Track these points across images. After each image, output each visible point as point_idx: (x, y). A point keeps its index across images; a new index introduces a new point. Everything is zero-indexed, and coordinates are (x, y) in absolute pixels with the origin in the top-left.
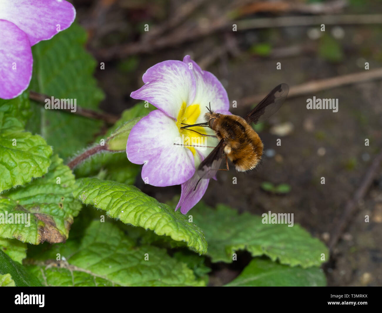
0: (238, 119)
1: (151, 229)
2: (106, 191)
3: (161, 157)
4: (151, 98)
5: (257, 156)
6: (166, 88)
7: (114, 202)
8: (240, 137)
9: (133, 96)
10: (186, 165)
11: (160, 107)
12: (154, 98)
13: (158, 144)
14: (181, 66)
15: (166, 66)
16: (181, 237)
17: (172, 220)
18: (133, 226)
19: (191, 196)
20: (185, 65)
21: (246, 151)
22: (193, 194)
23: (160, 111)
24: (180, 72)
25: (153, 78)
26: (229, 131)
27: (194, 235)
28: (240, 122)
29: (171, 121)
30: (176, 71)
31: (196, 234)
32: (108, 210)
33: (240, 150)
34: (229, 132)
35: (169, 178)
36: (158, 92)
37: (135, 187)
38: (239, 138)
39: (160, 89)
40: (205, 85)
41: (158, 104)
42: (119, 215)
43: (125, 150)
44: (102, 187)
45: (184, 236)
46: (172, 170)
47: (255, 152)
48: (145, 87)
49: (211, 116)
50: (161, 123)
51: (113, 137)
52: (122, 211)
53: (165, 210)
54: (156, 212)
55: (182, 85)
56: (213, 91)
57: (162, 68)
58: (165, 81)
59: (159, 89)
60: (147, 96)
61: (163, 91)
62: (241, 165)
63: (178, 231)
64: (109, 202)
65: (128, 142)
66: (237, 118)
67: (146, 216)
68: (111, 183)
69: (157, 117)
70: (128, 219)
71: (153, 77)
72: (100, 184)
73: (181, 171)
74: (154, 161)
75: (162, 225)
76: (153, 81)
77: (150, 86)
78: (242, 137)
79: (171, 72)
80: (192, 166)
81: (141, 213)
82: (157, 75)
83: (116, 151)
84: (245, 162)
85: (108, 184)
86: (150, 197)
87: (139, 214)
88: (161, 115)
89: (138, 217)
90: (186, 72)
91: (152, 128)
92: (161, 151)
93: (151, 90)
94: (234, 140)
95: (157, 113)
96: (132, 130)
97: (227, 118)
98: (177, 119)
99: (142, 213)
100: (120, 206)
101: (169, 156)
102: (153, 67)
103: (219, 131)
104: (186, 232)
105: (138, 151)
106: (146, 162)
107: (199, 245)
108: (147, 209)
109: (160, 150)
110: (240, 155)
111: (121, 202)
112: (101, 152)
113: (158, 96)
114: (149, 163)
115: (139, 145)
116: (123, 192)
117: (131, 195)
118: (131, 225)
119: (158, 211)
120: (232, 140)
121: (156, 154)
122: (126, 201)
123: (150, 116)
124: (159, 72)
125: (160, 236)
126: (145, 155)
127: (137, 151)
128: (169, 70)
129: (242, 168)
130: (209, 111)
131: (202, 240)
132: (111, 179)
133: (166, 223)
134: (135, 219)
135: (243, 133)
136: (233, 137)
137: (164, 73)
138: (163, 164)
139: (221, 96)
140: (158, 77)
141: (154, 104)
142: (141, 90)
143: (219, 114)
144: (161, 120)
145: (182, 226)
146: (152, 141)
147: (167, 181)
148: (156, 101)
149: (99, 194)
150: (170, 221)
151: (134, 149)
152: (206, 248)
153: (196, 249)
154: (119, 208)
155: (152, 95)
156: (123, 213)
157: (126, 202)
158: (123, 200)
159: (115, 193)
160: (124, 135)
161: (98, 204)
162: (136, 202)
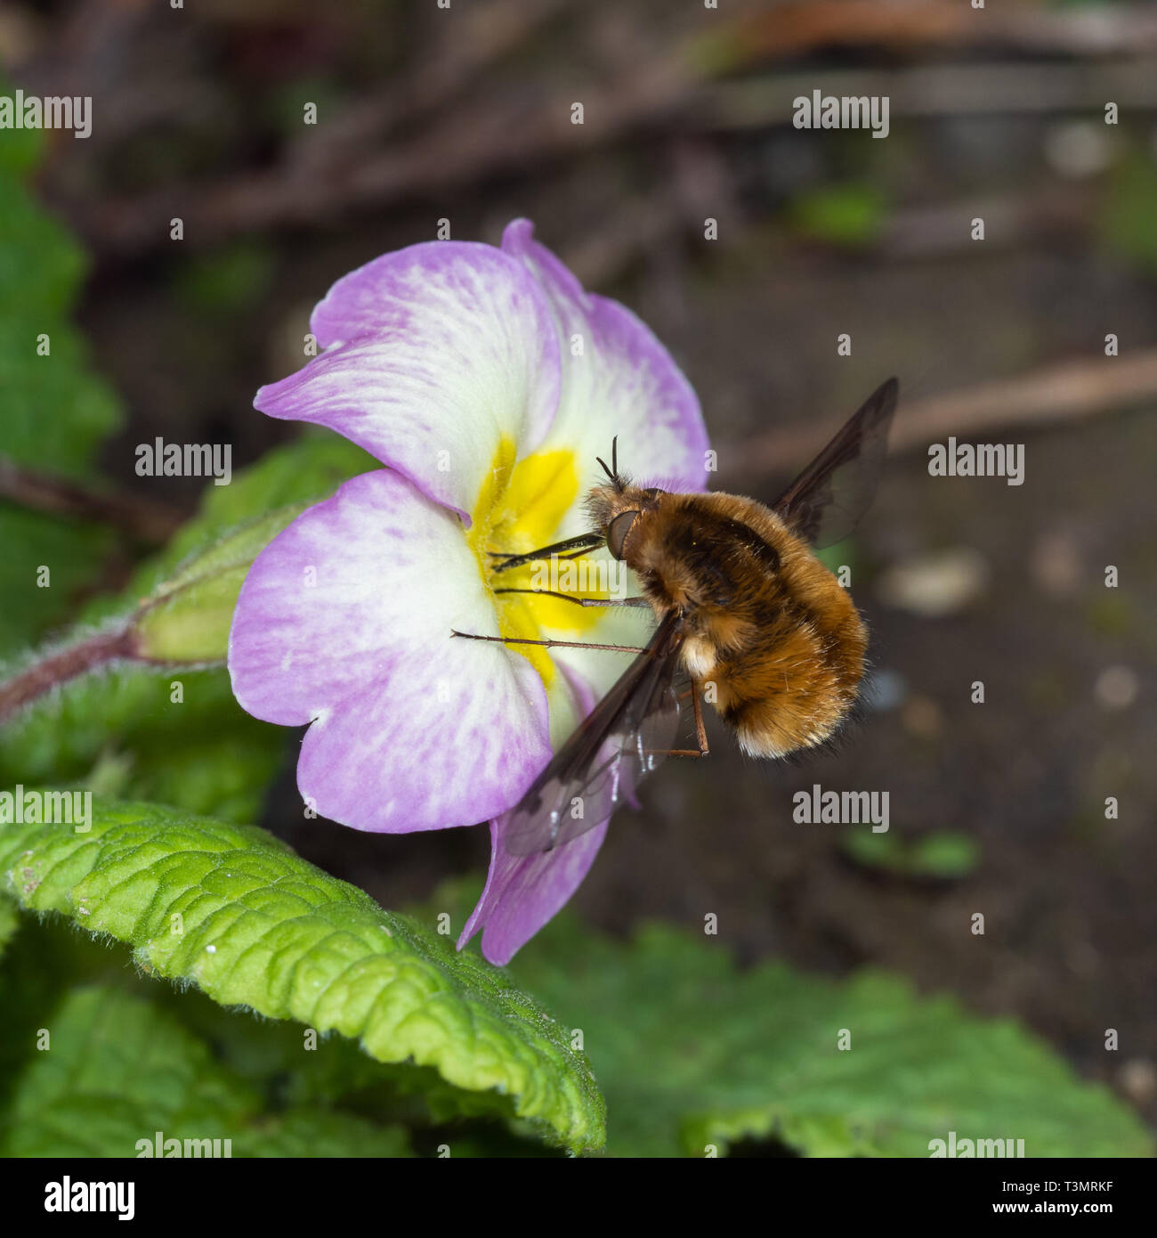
0: (743, 514)
1: (347, 1033)
2: (135, 852)
3: (388, 693)
4: (350, 413)
5: (836, 684)
6: (424, 371)
7: (171, 905)
8: (758, 595)
9: (266, 405)
10: (509, 731)
11: (394, 456)
12: (368, 417)
13: (379, 631)
14: (491, 271)
15: (422, 270)
16: (486, 1069)
17: (443, 991)
18: (259, 1015)
19: (528, 878)
20: (510, 267)
21: (784, 665)
22: (540, 869)
23: (389, 477)
24: (486, 299)
25: (360, 325)
26: (704, 569)
27: (548, 1063)
28: (752, 524)
29: (443, 526)
30: (471, 292)
31: (554, 1058)
32: (143, 943)
33: (761, 656)
34: (705, 576)
35: (423, 795)
36: (386, 386)
37: (267, 834)
38: (752, 601)
39: (399, 372)
40: (600, 362)
41: (385, 441)
42: (195, 966)
43: (224, 658)
44: (115, 831)
45: (500, 1066)
46: (438, 758)
47: (828, 664)
48: (324, 362)
49: (616, 504)
50: (395, 533)
51: (166, 599)
52: (210, 944)
53: (410, 945)
54: (369, 953)
55: (496, 356)
56: (638, 390)
57: (404, 276)
58: (418, 339)
59: (387, 375)
60: (333, 407)
61: (409, 381)
62: (765, 727)
63: (473, 1043)
64: (147, 904)
65: (239, 618)
66: (740, 506)
67: (320, 971)
68: (154, 813)
69: (375, 505)
70: (235, 985)
71: (363, 318)
72: (107, 818)
73: (480, 764)
74: (355, 711)
75: (397, 1012)
76: (364, 336)
77: (345, 359)
78: (765, 594)
79: (445, 294)
80: (536, 739)
81: (297, 954)
82: (382, 310)
83: (178, 663)
84: (784, 714)
85: (140, 820)
86: (342, 883)
87: (287, 962)
88: (396, 498)
89: (283, 976)
90: (515, 299)
91: (352, 559)
92: (391, 665)
93: (355, 379)
94: (727, 608)
95: (378, 486)
96: (255, 567)
97: (693, 510)
98: (472, 518)
99: (303, 958)
100: (199, 923)
101: (427, 690)
102: (360, 271)
103: (655, 573)
104: (512, 1049)
105: (286, 664)
106: (321, 715)
107: (570, 1108)
108: (327, 939)
109: (388, 663)
110: (757, 683)
111: (202, 902)
112: (107, 669)
113: (388, 405)
114: (333, 723)
115: (288, 634)
116: (212, 857)
117: (251, 872)
118: (251, 1011)
119: (378, 946)
120: (717, 609)
121: (370, 680)
122: (228, 898)
123: (344, 502)
124: (389, 298)
125: (388, 1066)
126: (318, 683)
127: (279, 664)
128: (437, 286)
129: (770, 743)
130: (607, 478)
131: (584, 1088)
132: (151, 797)
133: (416, 1005)
134: (269, 986)
135: (771, 576)
136: (720, 599)
137: (411, 299)
138: (399, 727)
139: (673, 414)
140: (385, 316)
141: (370, 445)
142: (305, 379)
143: (653, 491)
144: (396, 522)
145: (490, 1019)
146: (349, 617)
147: (415, 807)
148: (378, 428)
149: (99, 867)
150: (437, 994)
151: (263, 651)
152: (599, 1125)
153: (555, 1131)
154: (194, 931)
155: (357, 401)
156: (214, 955)
157: (227, 903)
158: (216, 895)
159: (176, 863)
160: (219, 588)
161: (95, 911)
162: (274, 905)
